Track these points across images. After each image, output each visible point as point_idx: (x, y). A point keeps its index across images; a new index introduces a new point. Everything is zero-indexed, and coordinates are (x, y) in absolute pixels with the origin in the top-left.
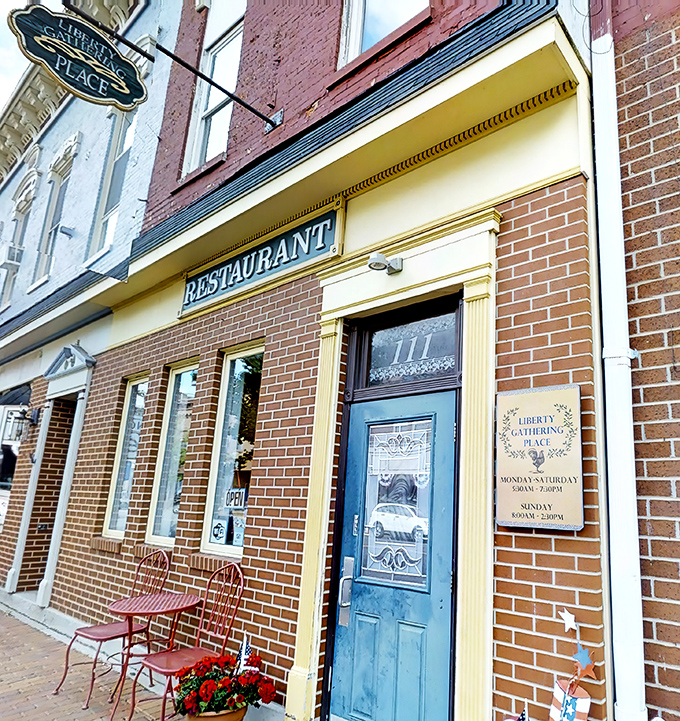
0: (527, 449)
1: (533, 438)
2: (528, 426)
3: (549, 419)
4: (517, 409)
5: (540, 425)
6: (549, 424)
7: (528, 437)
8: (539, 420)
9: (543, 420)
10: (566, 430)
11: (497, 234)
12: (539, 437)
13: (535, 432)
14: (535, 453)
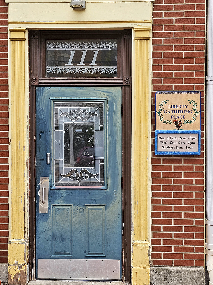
0: (173, 119)
1: (176, 115)
2: (173, 109)
3: (185, 107)
4: (167, 101)
5: (180, 109)
6: (185, 109)
7: (173, 114)
8: (179, 107)
9: (182, 107)
10: (194, 112)
11: (153, 3)
12: (179, 115)
13: (178, 112)
14: (177, 122)
